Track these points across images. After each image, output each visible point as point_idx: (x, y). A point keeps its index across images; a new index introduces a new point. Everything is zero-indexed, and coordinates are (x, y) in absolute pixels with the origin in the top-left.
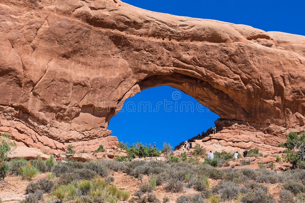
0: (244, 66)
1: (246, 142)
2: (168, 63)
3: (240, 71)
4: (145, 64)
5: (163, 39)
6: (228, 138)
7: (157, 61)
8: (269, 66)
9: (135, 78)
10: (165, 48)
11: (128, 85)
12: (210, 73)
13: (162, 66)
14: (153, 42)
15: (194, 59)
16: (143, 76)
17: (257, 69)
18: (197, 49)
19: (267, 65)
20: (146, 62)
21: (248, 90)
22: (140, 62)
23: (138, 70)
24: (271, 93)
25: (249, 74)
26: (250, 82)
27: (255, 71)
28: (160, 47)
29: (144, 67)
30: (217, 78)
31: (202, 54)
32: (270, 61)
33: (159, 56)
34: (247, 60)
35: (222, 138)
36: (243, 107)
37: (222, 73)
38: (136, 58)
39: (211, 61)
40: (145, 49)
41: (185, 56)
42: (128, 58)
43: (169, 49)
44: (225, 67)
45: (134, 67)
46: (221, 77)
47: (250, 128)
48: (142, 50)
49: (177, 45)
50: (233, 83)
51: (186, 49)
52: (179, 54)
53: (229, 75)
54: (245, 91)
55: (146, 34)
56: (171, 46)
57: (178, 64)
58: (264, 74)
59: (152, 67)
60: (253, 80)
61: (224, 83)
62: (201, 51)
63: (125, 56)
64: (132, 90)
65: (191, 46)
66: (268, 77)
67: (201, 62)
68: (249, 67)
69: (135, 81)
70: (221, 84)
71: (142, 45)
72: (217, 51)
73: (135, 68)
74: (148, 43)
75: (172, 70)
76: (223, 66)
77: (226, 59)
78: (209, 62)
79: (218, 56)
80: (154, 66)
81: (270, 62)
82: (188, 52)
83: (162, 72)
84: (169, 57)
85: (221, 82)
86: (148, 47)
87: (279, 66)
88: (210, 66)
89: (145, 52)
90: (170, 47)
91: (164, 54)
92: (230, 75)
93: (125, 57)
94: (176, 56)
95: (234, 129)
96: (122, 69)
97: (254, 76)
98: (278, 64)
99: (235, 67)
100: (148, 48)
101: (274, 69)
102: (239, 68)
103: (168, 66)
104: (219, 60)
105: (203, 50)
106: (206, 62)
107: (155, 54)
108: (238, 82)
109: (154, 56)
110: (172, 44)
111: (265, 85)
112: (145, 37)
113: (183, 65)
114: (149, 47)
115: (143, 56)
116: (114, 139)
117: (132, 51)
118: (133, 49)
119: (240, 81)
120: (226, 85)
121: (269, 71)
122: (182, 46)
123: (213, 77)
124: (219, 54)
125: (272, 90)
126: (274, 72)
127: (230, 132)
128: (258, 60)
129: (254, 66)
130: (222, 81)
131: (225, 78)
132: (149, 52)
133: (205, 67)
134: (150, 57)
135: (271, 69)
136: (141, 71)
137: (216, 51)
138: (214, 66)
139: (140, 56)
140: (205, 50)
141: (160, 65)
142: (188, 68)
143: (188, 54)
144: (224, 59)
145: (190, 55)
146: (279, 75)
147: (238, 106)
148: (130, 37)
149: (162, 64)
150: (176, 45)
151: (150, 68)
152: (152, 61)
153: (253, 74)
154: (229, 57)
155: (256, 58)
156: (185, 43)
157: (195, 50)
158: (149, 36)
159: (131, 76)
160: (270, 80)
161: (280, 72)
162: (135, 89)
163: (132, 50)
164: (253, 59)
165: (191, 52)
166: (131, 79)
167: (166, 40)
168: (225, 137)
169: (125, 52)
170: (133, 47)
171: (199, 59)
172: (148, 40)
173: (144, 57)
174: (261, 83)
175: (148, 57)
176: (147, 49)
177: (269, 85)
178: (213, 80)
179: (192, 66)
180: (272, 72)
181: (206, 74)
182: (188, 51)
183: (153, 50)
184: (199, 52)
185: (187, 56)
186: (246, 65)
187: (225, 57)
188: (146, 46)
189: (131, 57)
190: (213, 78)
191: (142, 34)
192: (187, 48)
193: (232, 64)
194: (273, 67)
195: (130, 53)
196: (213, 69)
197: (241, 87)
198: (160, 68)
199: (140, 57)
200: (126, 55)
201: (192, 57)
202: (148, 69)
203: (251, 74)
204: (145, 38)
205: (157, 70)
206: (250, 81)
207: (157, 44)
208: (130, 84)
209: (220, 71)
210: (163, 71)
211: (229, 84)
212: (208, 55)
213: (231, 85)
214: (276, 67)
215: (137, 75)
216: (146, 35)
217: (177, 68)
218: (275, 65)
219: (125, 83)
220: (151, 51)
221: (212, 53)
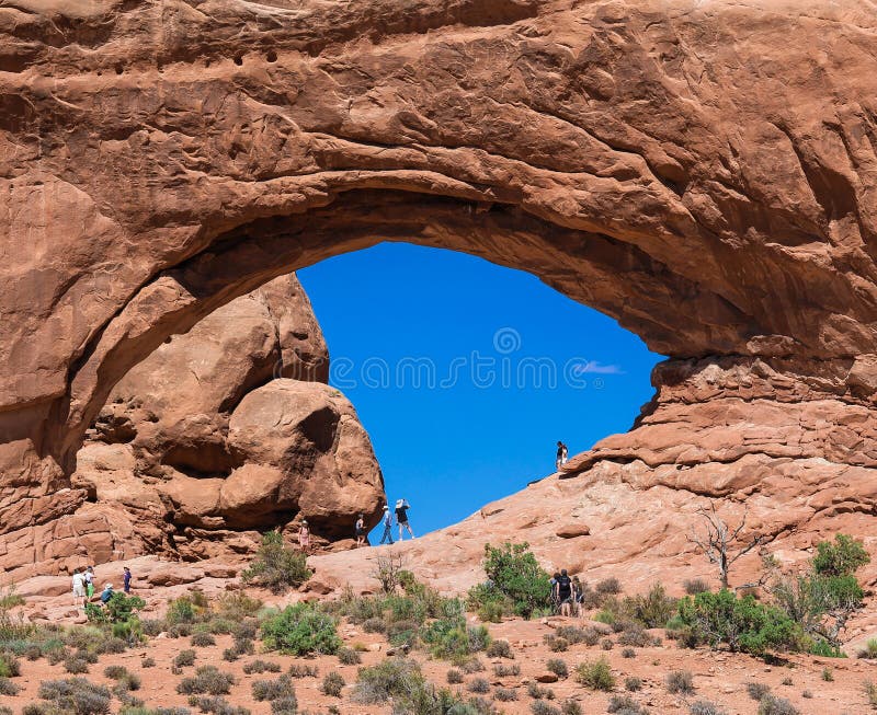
0: (646, 106)
1: (724, 462)
2: (290, 161)
3: (634, 135)
4: (168, 185)
5: (239, 62)
6: (657, 450)
7: (231, 163)
8: (764, 88)
9: (141, 254)
10: (258, 99)
11: (108, 290)
12: (502, 167)
13: (261, 178)
14: (182, 83)
15: (406, 120)
16: (176, 238)
17: (707, 114)
18: (410, 71)
19: (749, 83)
20: (174, 175)
21: (697, 213)
22: (145, 181)
23: (145, 217)
24: (803, 214)
25: (680, 144)
26: (695, 177)
27: (699, 124)
28: (230, 99)
29: (168, 200)
30: (540, 184)
31: (438, 89)
32: (767, 62)
33: (232, 139)
34: (651, 78)
35: (635, 453)
36: (721, 291)
37: (554, 157)
38: (119, 167)
39: (491, 112)
40: (154, 124)
41: (362, 115)
42: (84, 173)
43: (279, 99)
44: (562, 128)
45: (125, 206)
46: (559, 175)
47: (776, 387)
48: (139, 128)
49: (309, 74)
50: (616, 193)
51: (357, 83)
52: (330, 112)
53: (591, 163)
54: (687, 222)
55: (142, 59)
56: (282, 85)
57: (337, 155)
58: (743, 129)
59: (210, 190)
60: (704, 166)
61: (575, 204)
62: (433, 78)
63: (69, 169)
64: (135, 307)
65: (377, 66)
66: (766, 138)
67: (449, 126)
68: (669, 111)
69: (145, 266)
70: (565, 208)
71: (133, 107)
72: (508, 64)
73: (130, 213)
74: (162, 95)
75: (317, 187)
76: (550, 127)
77: (558, 93)
78: (486, 118)
79: (517, 82)
80: (221, 187)
81: (765, 68)
82: (372, 93)
83: (264, 207)
84: (288, 132)
85: (561, 199)
86: (163, 111)
87: (816, 81)
88: (492, 134)
89: (158, 136)
90: (279, 87)
91: (254, 125)
92: (597, 159)
93: (68, 173)
94: (315, 123)
95: (702, 402)
96: (59, 226)
97: (700, 147)
98: (807, 71)
99: (607, 121)
100: (167, 116)
101: (793, 94)
102: (628, 119)
103: (291, 173)
104: (526, 101)
105: (441, 72)
106: (472, 123)
107: (212, 135)
108: (638, 188)
109: (205, 144)
110: (286, 73)
111: (759, 179)
112: (142, 69)
113: (362, 157)
114: (169, 110)
115: (151, 156)
116: (89, 526)
117: (91, 142)
118: (93, 135)
119: (647, 183)
120: (586, 208)
121: (769, 111)
122: (337, 71)
123: (525, 183)
124: (519, 74)
125: (804, 196)
126: (793, 109)
127: (685, 419)
128: (709, 68)
129: (689, 101)
130: (564, 194)
131: (577, 176)
132: (179, 130)
133: (475, 143)
134: (190, 150)
135: (776, 101)
136: (159, 220)
137: (503, 63)
138: (512, 133)
139: (134, 157)
140: (449, 67)
141: (247, 175)
142: (391, 164)
143: (374, 101)
144: (548, 93)
145: (381, 106)
146: (815, 123)
147: (698, 292)
148: (62, 88)
149: (256, 172)
150: (304, 77)
151: (203, 197)
152: (207, 168)
153: (696, 139)
154: (567, 82)
155: (696, 58)
156: (347, 59)
157: (401, 78)
158: (161, 63)
159: (121, 250)
160: (780, 152)
161: (819, 104)
162: (149, 300)
163: (93, 138)
164: (685, 65)
165: (383, 90)
166: (121, 261)
167: (252, 64)
168: (646, 445)
169: (63, 152)
170: (92, 127)
171: (430, 115)
172: (156, 82)
173: (158, 157)
174: (742, 176)
175: (175, 152)
176: (163, 122)
177: (782, 175)
178: (528, 195)
179: (409, 151)
180: (783, 113)
181: (489, 173)
182: (369, 88)
183: (193, 118)
184: (423, 84)
185: (369, 115)
186: (652, 104)
187: (550, 84)
188: (151, 108)
189: (97, 169)
190: (527, 188)
191: (123, 62)
192: (361, 80)
193: (589, 108)
194: (787, 89)
195: (90, 154)
196: (509, 145)
197: (660, 209)
198: (252, 189)
199: (140, 162)
200: (73, 165)
201: (393, 112)
202: (189, 204)
203: (685, 139)
204: (144, 76)
205: (235, 202)
206: (693, 171)
207: (207, 91)
208: (122, 285)
209: (544, 150)
210: (267, 200)
211: (599, 203)
212: (473, 87)
213: (610, 205)
214: (801, 83)
215: (149, 238)
216: (142, 63)
217: (340, 174)
218: (792, 76)
219: (91, 284)
220: (187, 126)
221: (486, 75)
